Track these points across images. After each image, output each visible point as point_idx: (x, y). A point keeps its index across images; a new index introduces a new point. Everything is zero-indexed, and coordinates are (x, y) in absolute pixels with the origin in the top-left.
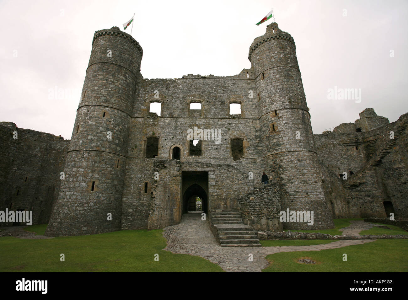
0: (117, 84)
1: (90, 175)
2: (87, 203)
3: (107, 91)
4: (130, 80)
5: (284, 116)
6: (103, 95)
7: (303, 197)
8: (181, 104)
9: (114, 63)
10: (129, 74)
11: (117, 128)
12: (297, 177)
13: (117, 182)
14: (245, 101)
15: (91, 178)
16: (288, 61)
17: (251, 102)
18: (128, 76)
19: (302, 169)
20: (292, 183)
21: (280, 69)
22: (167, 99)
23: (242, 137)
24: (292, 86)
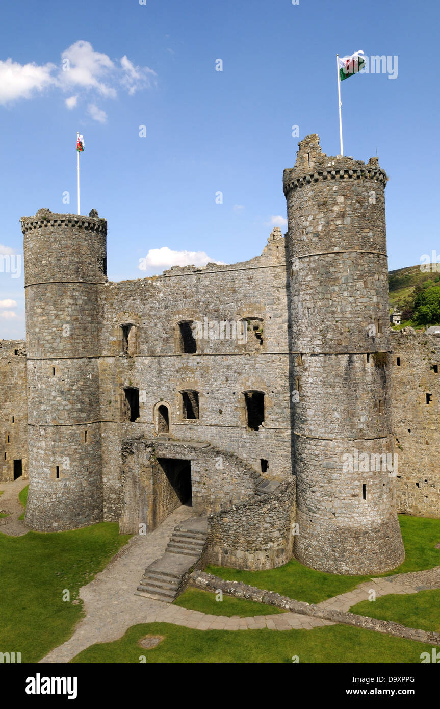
0: (63, 316)
1: (52, 458)
2: (54, 494)
3: (52, 332)
4: (82, 298)
5: (311, 369)
6: (47, 341)
7: (326, 518)
8: (164, 329)
9: (52, 281)
10: (79, 289)
11: (74, 388)
12: (320, 484)
13: (88, 461)
14: (268, 315)
15: (54, 462)
16: (333, 239)
17: (280, 317)
18: (77, 294)
19: (330, 471)
20: (313, 492)
21: (314, 261)
22: (144, 322)
23: (261, 390)
24: (333, 302)
